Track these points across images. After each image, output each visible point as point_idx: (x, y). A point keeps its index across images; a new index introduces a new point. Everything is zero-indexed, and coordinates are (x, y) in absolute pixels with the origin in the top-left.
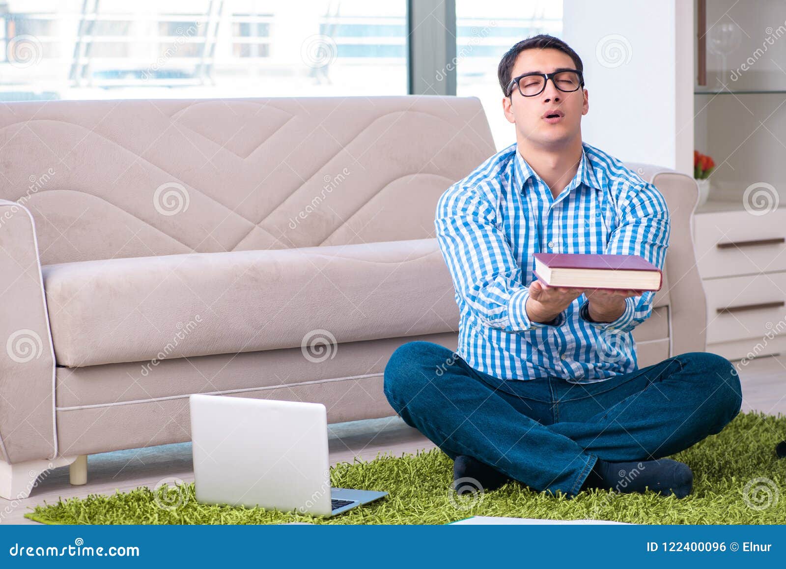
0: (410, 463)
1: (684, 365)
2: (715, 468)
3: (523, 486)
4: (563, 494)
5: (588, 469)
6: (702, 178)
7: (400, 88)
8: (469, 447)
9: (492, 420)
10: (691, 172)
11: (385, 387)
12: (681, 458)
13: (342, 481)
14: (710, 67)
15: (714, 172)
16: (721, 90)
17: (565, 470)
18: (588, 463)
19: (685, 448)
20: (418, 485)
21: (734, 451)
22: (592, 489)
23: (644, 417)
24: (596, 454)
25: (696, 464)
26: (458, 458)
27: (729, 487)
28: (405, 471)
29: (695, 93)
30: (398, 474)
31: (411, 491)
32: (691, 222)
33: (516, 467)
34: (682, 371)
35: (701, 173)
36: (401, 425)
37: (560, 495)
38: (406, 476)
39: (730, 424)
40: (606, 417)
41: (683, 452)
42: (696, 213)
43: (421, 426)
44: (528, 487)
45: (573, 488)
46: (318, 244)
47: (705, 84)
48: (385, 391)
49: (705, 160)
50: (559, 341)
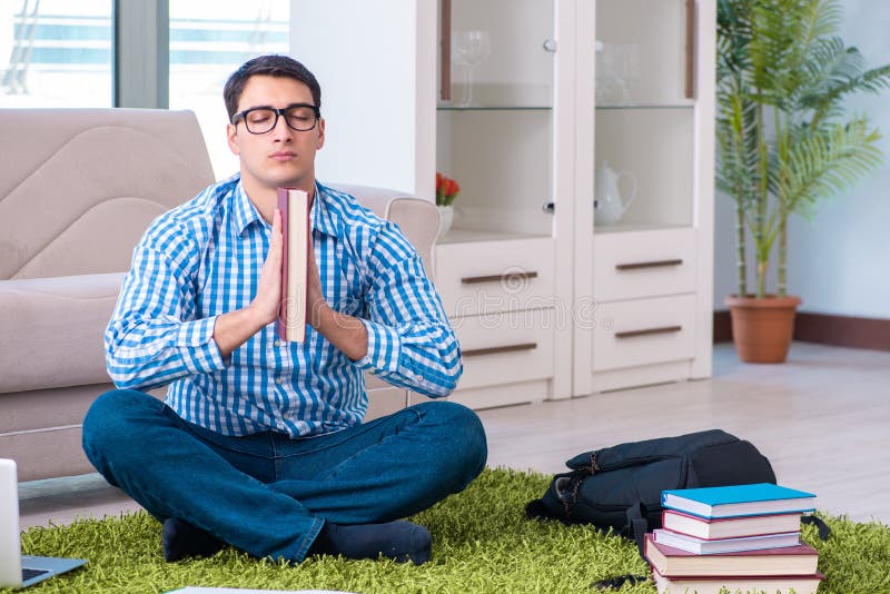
0: (113, 527)
1: (422, 416)
2: (457, 531)
4: (286, 561)
5: (313, 533)
6: (445, 204)
7: (104, 100)
8: (179, 509)
9: (206, 478)
10: (432, 197)
11: (84, 441)
12: (418, 521)
13: (34, 547)
14: (454, 79)
15: (458, 198)
16: (467, 105)
17: (290, 533)
18: (315, 525)
19: (423, 509)
20: (121, 552)
21: (479, 511)
22: (318, 556)
23: (378, 473)
24: (323, 515)
25: (436, 526)
26: (167, 521)
27: (473, 553)
28: (107, 536)
29: (438, 109)
30: (99, 538)
31: (113, 558)
32: (432, 254)
33: (233, 532)
34: (421, 421)
35: (444, 198)
36: (102, 483)
38: (108, 541)
39: (475, 481)
40: (335, 475)
41: (422, 513)
42: (437, 244)
43: (125, 485)
44: (246, 554)
45: (298, 554)
46: (9, 277)
47: (449, 99)
48: (84, 446)
49: (448, 183)
50: (281, 397)
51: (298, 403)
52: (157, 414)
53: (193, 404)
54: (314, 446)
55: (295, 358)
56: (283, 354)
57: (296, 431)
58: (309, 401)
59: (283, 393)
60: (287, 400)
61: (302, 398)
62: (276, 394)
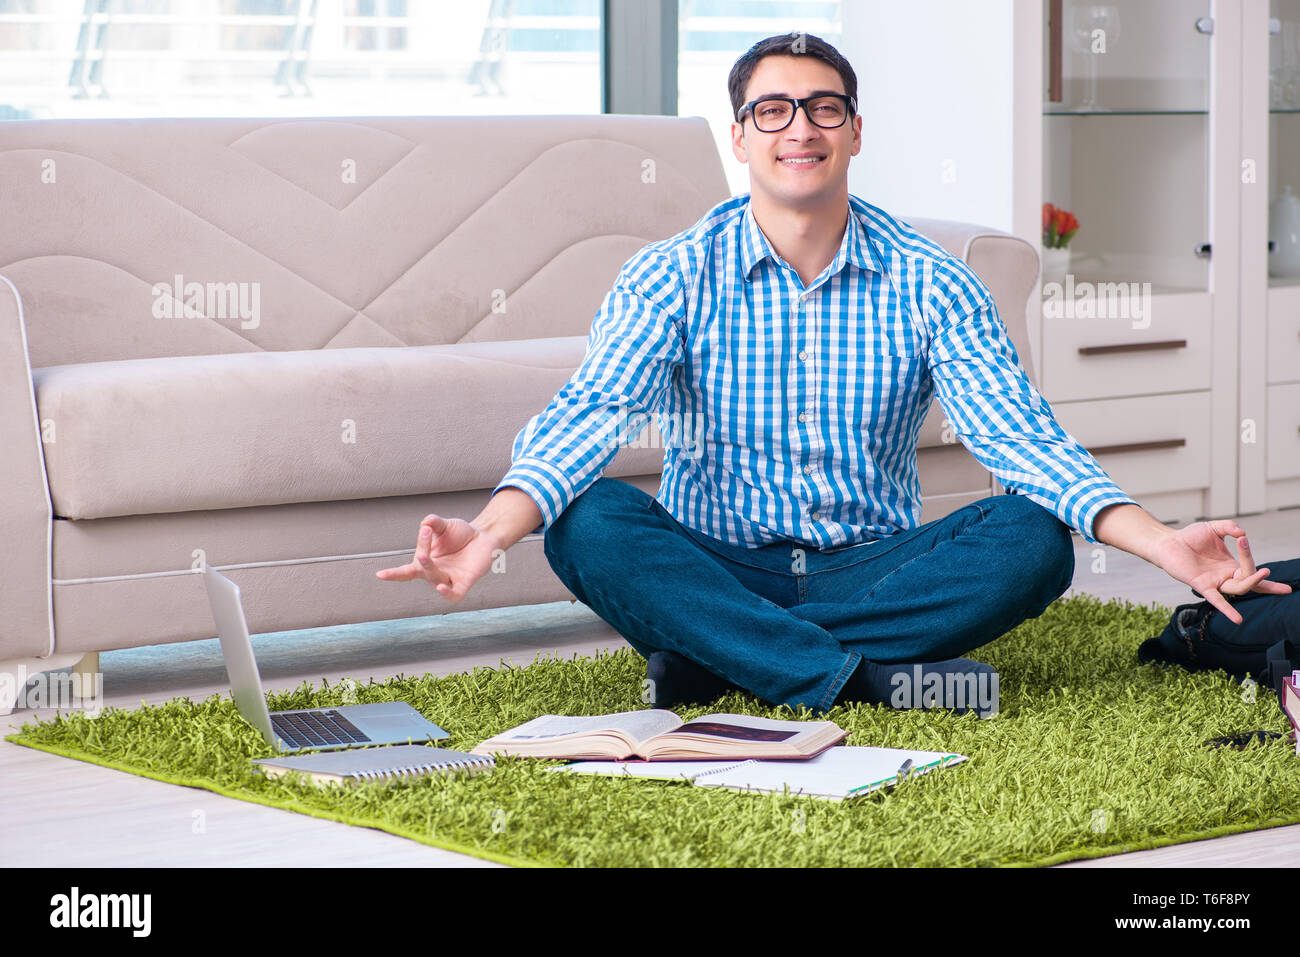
0: (585, 669)
1: (986, 512)
2: (1040, 677)
3: (750, 698)
4: (807, 710)
5: (844, 673)
8: (669, 635)
13: (480, 692)
17: (814, 673)
18: (848, 664)
20: (593, 698)
21: (1075, 654)
22: (851, 703)
24: (859, 649)
26: (653, 655)
27: (1058, 703)
28: (576, 678)
30: (564, 681)
31: (582, 706)
34: (985, 521)
37: (804, 711)
38: (576, 685)
40: (873, 594)
44: (755, 700)
45: (823, 700)
46: (455, 341)
50: (809, 494)
51: (833, 500)
52: (643, 511)
53: (692, 505)
54: (849, 560)
55: (826, 436)
56: (811, 431)
57: (828, 540)
58: (847, 497)
59: (813, 486)
60: (817, 497)
61: (838, 493)
62: (802, 487)
